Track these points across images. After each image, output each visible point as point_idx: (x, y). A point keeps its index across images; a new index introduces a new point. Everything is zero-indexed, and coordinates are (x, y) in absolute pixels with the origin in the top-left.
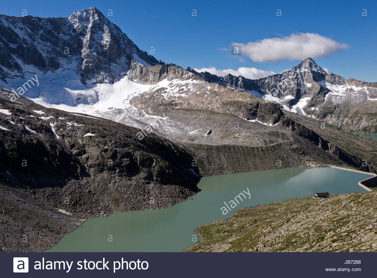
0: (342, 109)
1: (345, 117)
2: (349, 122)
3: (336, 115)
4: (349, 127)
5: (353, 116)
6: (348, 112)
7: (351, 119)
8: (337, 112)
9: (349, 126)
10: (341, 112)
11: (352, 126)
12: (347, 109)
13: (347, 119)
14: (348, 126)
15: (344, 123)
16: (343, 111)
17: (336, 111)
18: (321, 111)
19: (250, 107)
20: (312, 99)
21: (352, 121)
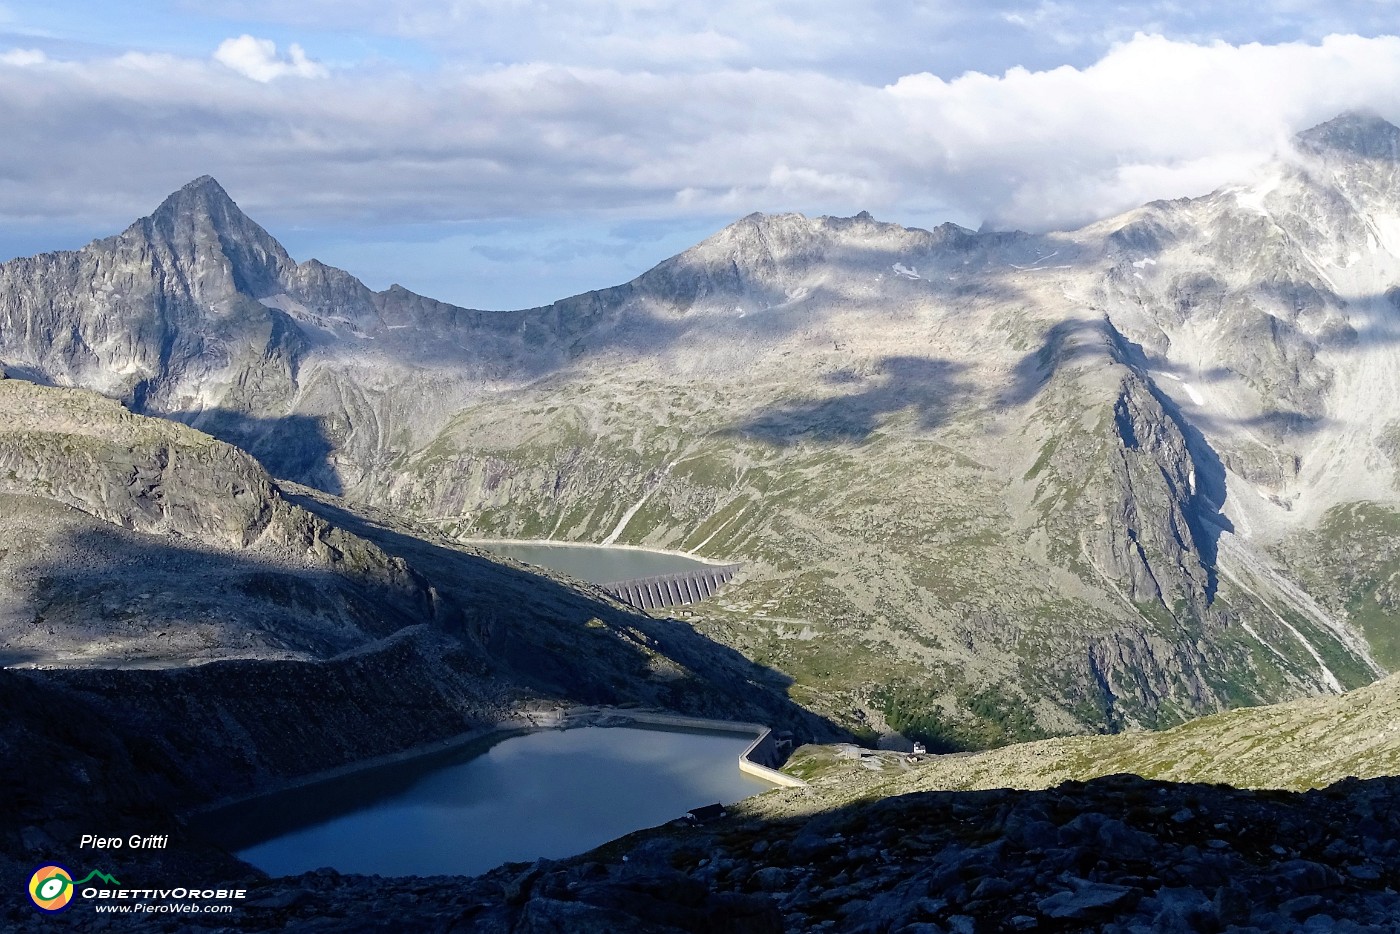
0: (377, 432)
1: (396, 466)
2: (417, 488)
3: (357, 459)
4: (417, 513)
5: (429, 464)
6: (405, 442)
7: (421, 476)
8: (355, 444)
9: (419, 508)
10: (376, 442)
11: (431, 507)
12: (399, 430)
13: (406, 474)
14: (412, 507)
15: (392, 492)
16: (380, 440)
17: (353, 440)
18: (286, 440)
19: (127, 462)
20: (241, 382)
21: (430, 485)
